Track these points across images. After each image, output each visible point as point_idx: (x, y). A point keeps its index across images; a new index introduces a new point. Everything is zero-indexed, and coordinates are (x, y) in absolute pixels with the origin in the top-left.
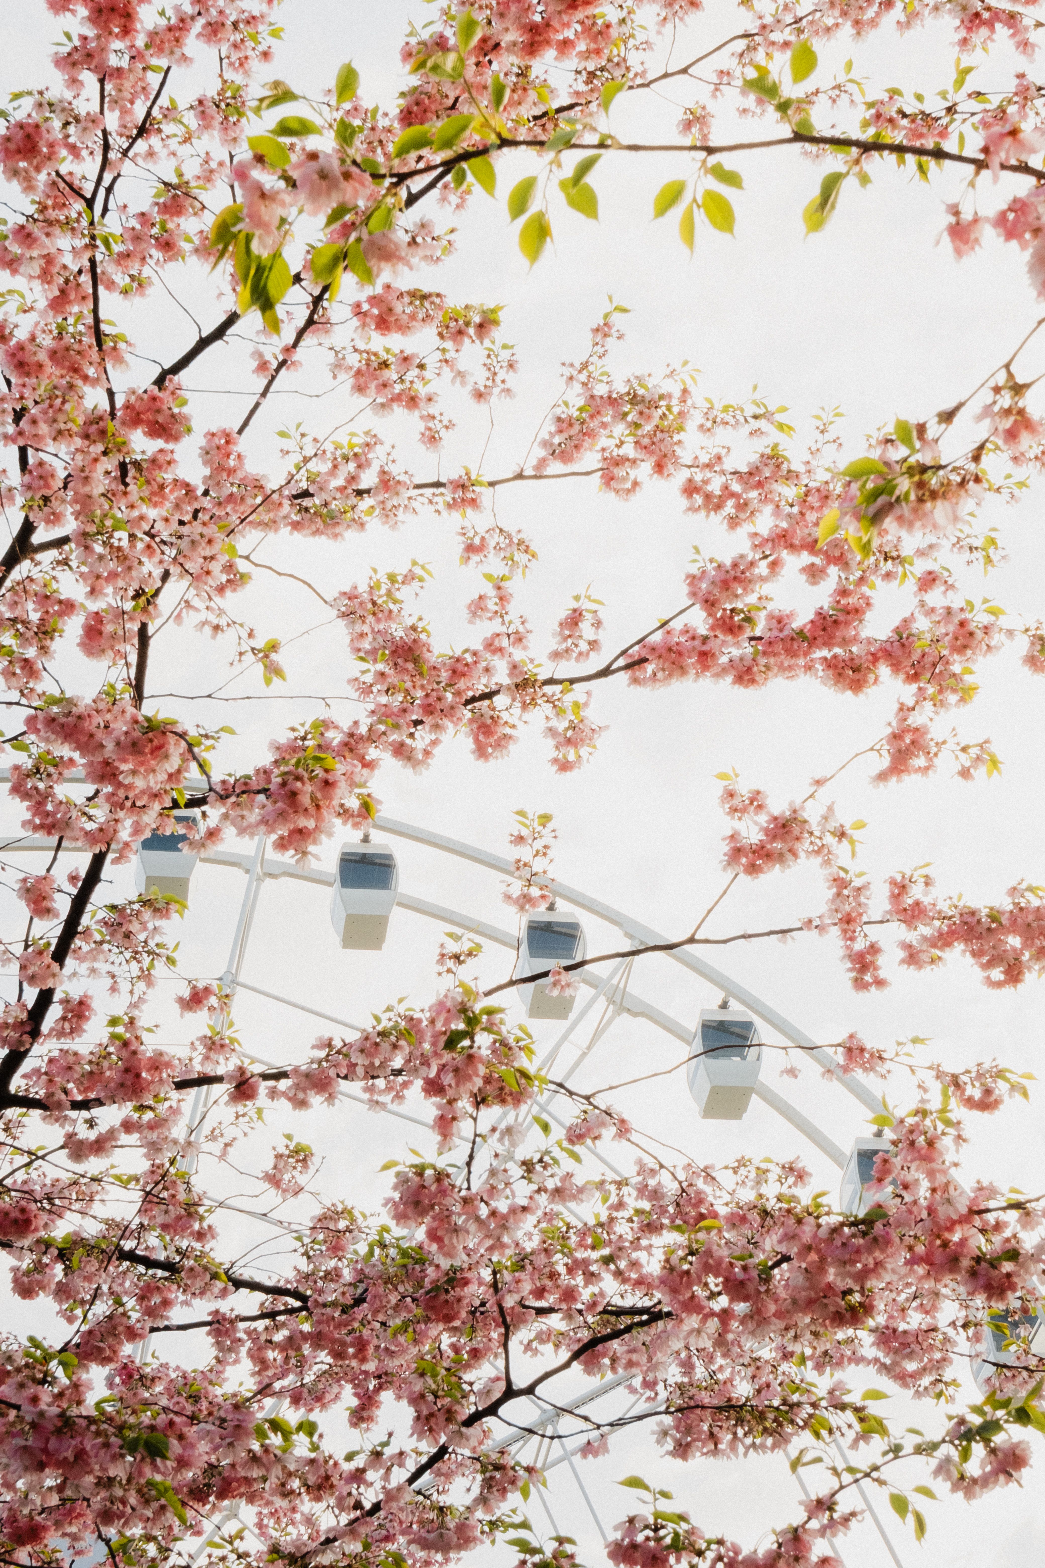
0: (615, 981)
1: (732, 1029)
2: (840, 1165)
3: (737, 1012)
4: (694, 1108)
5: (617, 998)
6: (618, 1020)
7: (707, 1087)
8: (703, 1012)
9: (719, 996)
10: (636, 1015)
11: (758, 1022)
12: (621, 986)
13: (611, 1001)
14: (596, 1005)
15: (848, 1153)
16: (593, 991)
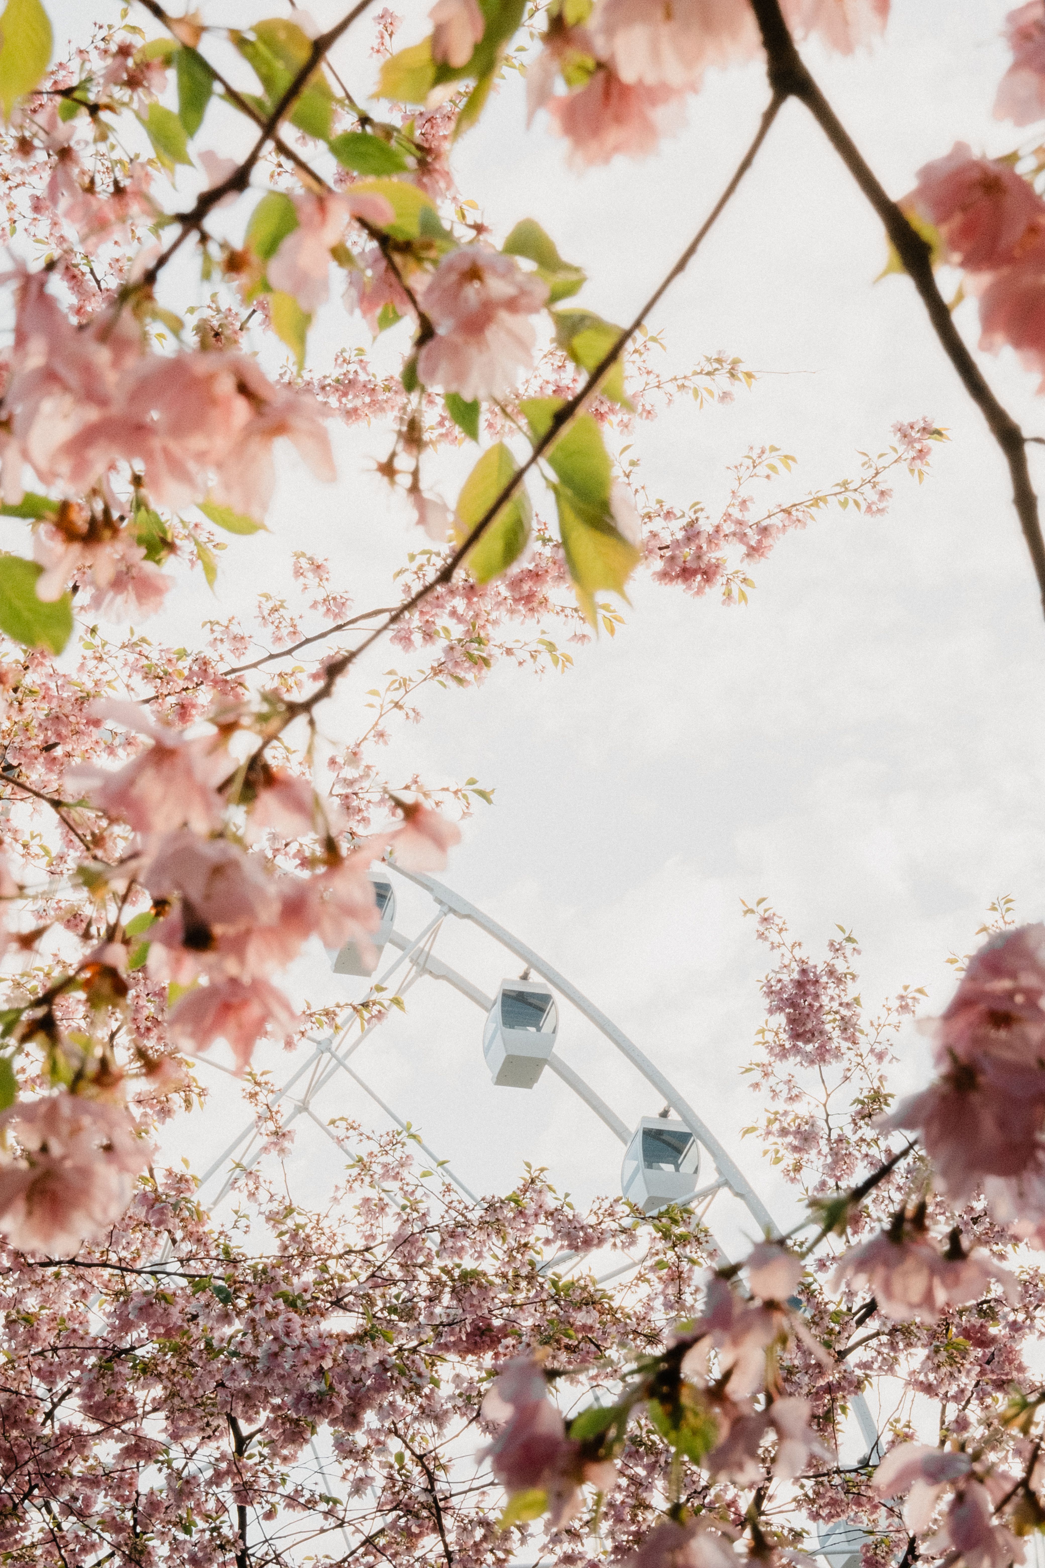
0: (421, 945)
1: (531, 1000)
2: (625, 1142)
3: (537, 983)
4: (488, 1074)
5: (421, 961)
6: (420, 980)
7: (502, 1056)
8: (505, 981)
9: (521, 966)
10: (437, 977)
11: (557, 996)
12: (427, 949)
13: (414, 962)
14: (402, 966)
15: (633, 1131)
16: (400, 953)
